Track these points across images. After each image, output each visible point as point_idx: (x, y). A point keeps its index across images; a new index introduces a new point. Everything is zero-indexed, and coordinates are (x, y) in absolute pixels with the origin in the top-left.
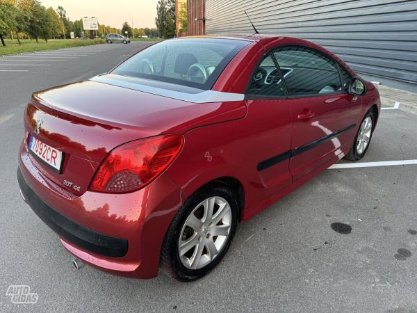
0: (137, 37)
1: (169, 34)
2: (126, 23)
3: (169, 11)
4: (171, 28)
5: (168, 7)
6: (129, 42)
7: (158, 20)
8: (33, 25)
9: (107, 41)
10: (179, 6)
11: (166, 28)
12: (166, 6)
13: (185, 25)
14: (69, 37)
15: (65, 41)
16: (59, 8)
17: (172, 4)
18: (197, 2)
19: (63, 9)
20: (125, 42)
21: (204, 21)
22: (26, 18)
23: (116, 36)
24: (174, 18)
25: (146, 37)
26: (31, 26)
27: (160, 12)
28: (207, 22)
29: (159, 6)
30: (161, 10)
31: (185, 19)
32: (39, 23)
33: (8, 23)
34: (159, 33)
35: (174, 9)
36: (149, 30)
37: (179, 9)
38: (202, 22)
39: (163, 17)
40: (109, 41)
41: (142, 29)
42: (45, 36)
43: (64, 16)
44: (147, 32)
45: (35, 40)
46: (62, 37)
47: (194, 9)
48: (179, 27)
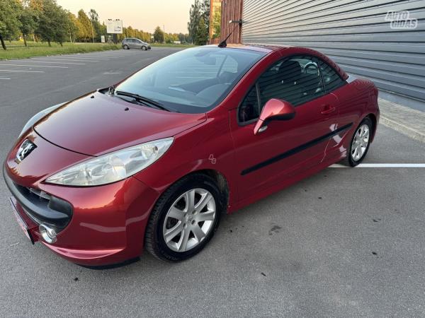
0: (169, 42)
1: (200, 39)
2: (158, 28)
3: (203, 15)
4: (203, 34)
5: (202, 11)
6: (149, 48)
7: (190, 25)
8: (44, 26)
9: (123, 47)
10: (214, 10)
11: (198, 34)
12: (200, 10)
13: (218, 31)
14: (99, 41)
15: (94, 44)
16: (92, 11)
17: (206, 7)
18: (233, 2)
19: (95, 12)
20: (144, 48)
21: (241, 25)
22: (35, 18)
23: (134, 41)
24: (208, 23)
25: (179, 42)
26: (41, 28)
27: (193, 16)
28: (244, 25)
29: (193, 9)
30: (195, 14)
31: (219, 24)
32: (51, 24)
33: (7, 24)
34: (191, 38)
35: (208, 13)
36: (183, 35)
37: (213, 14)
38: (237, 24)
39: (195, 21)
40: (126, 47)
41: (175, 35)
42: (59, 38)
43: (97, 19)
44: (181, 37)
45: (47, 43)
46: (91, 40)
47: (229, 10)
48: (213, 32)
